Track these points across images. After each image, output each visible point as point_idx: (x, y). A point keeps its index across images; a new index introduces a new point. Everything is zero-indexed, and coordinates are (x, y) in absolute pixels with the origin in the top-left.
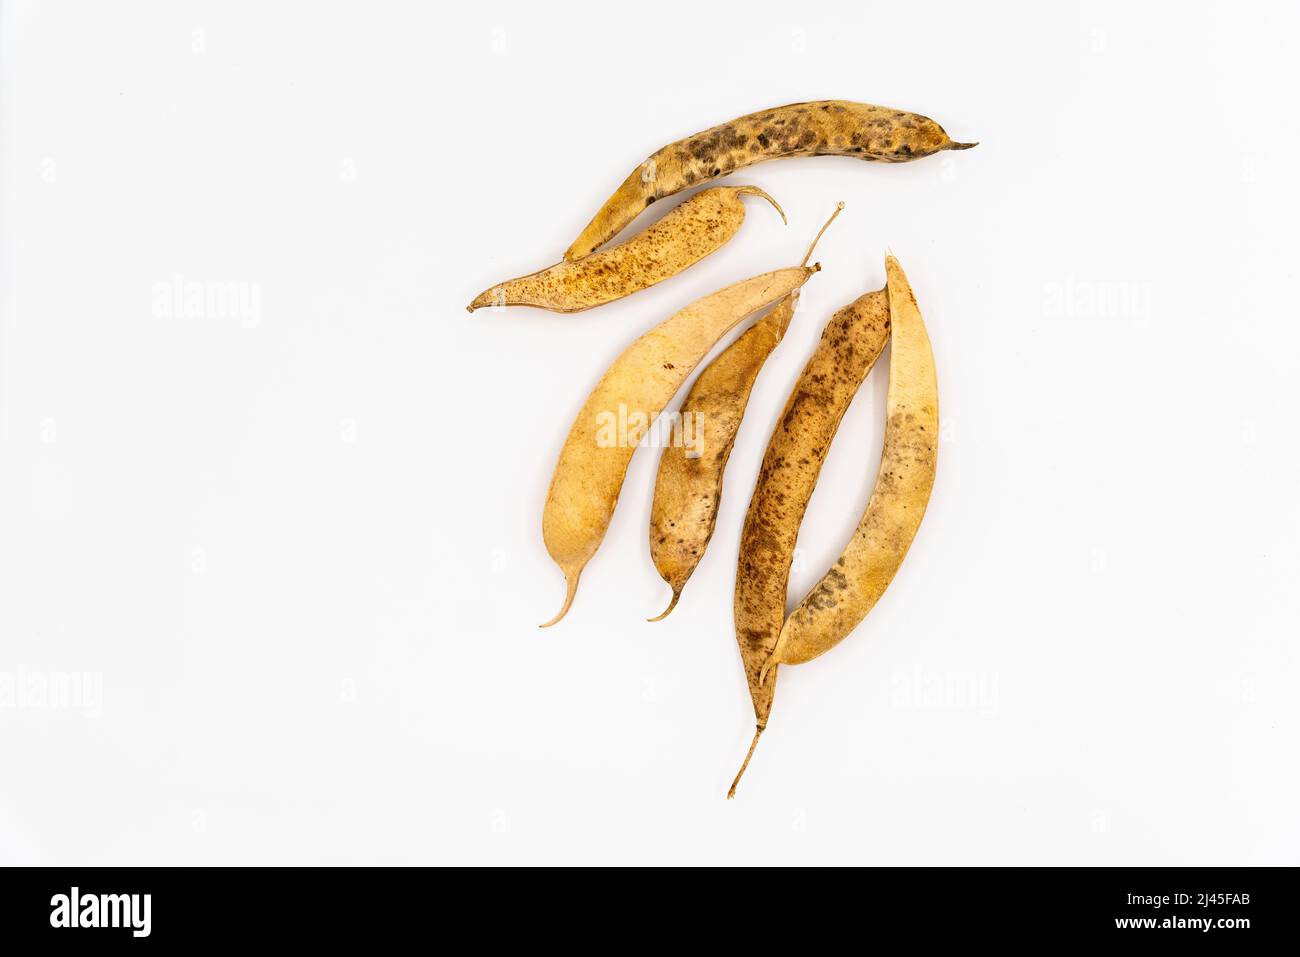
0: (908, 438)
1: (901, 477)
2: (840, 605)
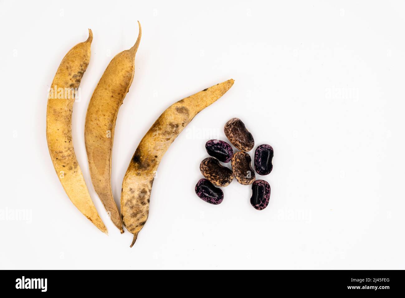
0: (69, 160)
1: (66, 142)
2: (71, 77)
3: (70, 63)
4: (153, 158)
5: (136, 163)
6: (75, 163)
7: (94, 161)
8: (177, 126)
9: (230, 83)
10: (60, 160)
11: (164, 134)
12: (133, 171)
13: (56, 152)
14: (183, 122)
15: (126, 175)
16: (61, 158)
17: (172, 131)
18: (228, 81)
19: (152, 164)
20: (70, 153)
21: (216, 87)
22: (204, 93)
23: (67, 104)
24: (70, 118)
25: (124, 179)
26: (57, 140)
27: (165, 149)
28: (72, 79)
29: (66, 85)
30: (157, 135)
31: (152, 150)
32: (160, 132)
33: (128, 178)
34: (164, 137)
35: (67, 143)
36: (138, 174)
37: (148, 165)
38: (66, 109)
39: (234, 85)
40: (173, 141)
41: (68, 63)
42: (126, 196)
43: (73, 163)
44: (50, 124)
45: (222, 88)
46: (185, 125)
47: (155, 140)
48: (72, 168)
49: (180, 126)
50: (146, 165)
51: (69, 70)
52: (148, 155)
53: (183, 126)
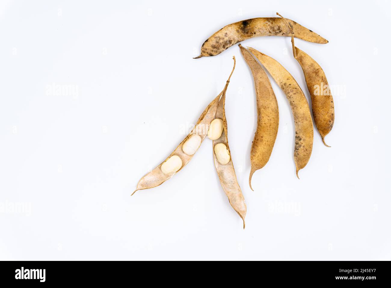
3: (306, 154)
4: (253, 32)
5: (243, 25)
6: (283, 89)
7: (269, 90)
8: (280, 32)
9: (325, 42)
10: (294, 88)
11: (271, 28)
12: (237, 27)
13: (298, 93)
14: (285, 33)
15: (231, 24)
16: (293, 90)
17: (276, 30)
18: (326, 40)
19: (249, 34)
20: (288, 95)
21: (317, 36)
22: (308, 32)
23: (300, 126)
24: (295, 118)
25: (229, 25)
26: (300, 101)
27: (262, 35)
28: (301, 144)
29: (304, 139)
30: (268, 25)
31: (257, 28)
32: (271, 25)
33: (231, 27)
34: (269, 29)
35: (292, 101)
36: (238, 31)
37: (247, 33)
38: (299, 123)
39: (326, 44)
40: (270, 36)
41: (307, 153)
42: (221, 34)
43: (285, 88)
44: (307, 110)
45: (319, 39)
46: (284, 35)
47: (264, 25)
48: (284, 85)
49: (281, 33)
50: (247, 31)
51: (305, 149)
52: (253, 28)
53: (282, 35)
